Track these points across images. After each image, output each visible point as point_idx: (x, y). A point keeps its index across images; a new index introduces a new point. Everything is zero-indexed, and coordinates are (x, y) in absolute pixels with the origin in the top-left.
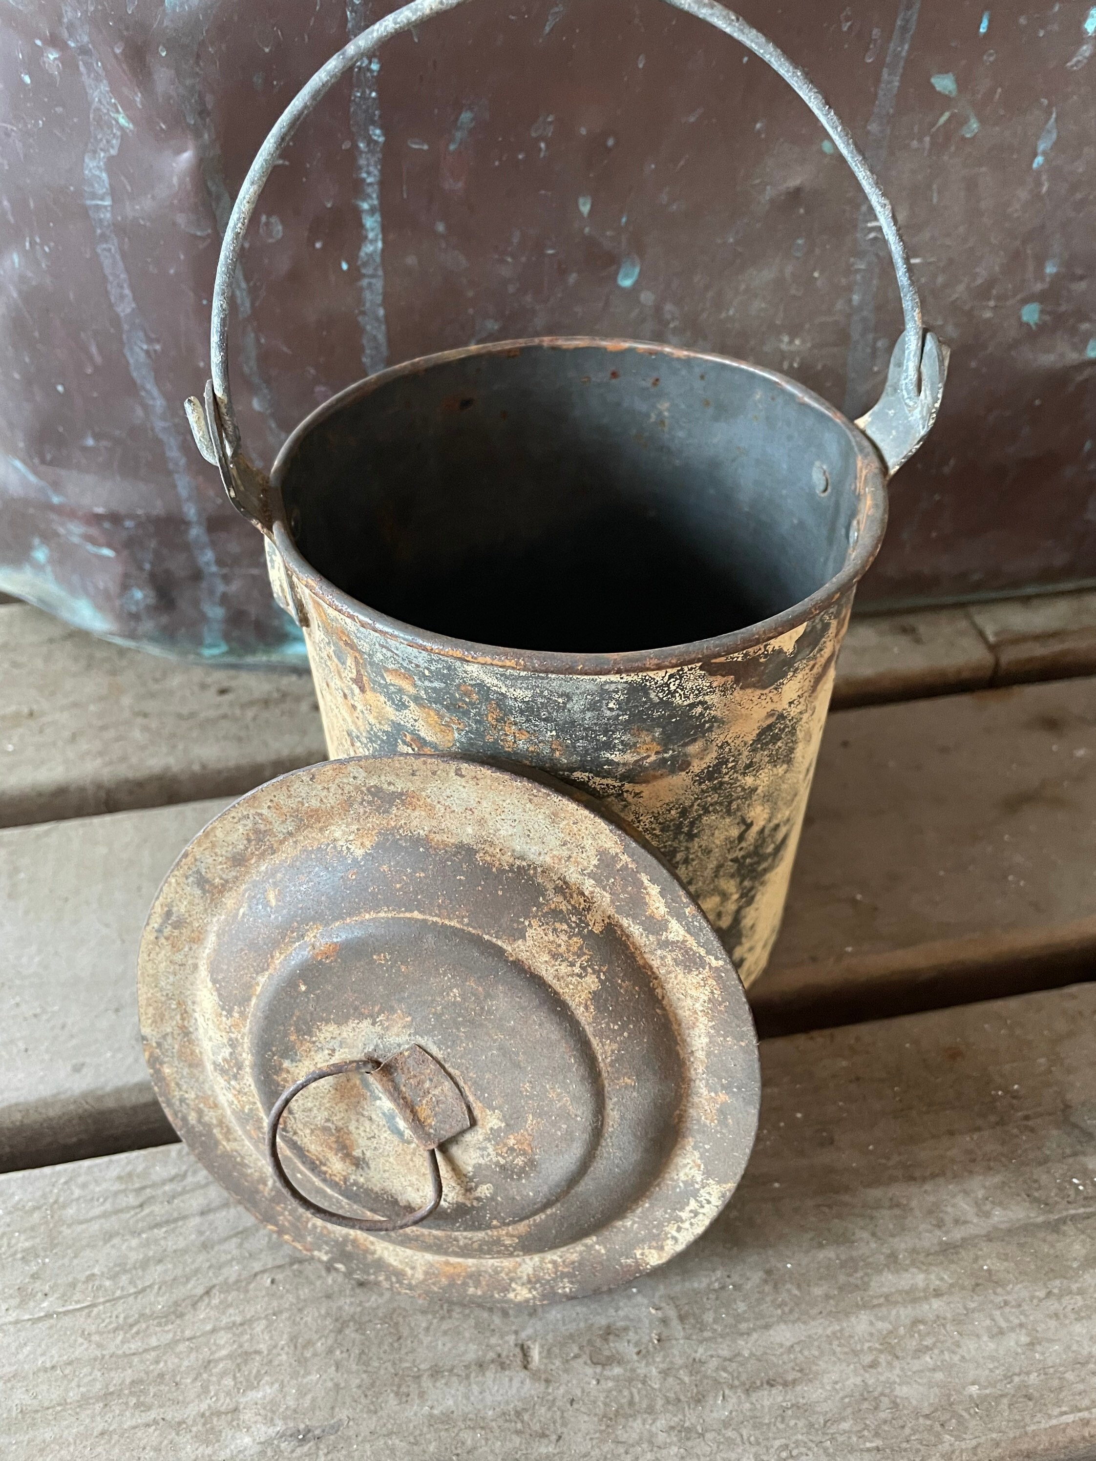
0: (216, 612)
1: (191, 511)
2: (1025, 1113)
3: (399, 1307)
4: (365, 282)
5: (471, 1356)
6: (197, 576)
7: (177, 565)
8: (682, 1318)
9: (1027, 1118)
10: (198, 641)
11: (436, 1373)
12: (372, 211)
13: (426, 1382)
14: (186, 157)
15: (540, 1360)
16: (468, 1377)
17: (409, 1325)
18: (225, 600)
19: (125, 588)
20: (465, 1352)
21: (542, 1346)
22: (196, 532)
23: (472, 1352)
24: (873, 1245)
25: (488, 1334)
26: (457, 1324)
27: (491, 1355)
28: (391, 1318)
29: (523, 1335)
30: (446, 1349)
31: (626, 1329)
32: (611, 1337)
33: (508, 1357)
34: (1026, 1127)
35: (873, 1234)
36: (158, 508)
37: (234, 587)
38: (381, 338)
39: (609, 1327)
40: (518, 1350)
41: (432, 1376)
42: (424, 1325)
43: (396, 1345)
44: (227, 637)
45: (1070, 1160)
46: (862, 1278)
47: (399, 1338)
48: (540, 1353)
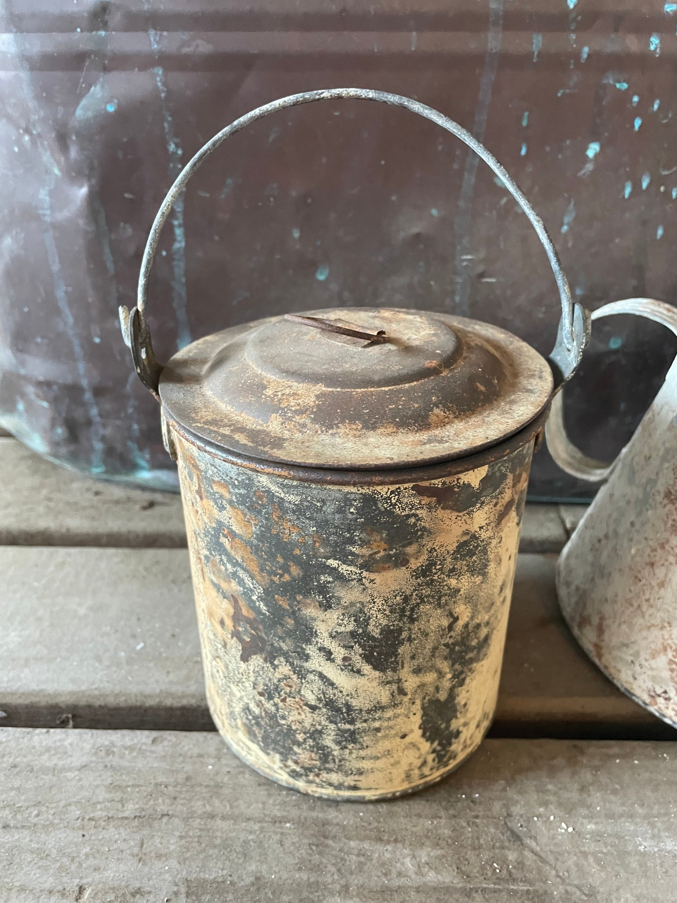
0: (99, 446)
1: (85, 382)
2: (477, 813)
3: (20, 846)
4: (175, 263)
5: (47, 886)
6: (89, 423)
7: (78, 414)
8: (188, 895)
9: (477, 817)
10: (89, 463)
11: (22, 889)
12: (180, 226)
13: (13, 894)
14: (84, 191)
15: (88, 898)
16: (39, 897)
17: (20, 858)
18: (103, 439)
19: (53, 425)
20: (46, 882)
21: (93, 890)
22: (88, 396)
23: (49, 882)
24: (336, 877)
25: (64, 874)
26: (48, 863)
27: (60, 888)
28: (12, 851)
29: (84, 881)
30: (35, 877)
31: (150, 892)
32: (138, 896)
33: (69, 891)
34: (474, 823)
35: (339, 870)
36: (69, 379)
37: (108, 432)
38: (183, 293)
39: (139, 889)
40: (77, 888)
41: (19, 891)
42: (29, 860)
43: (7, 867)
44: (105, 462)
45: (497, 851)
46: (318, 896)
47: (11, 864)
48: (90, 894)
